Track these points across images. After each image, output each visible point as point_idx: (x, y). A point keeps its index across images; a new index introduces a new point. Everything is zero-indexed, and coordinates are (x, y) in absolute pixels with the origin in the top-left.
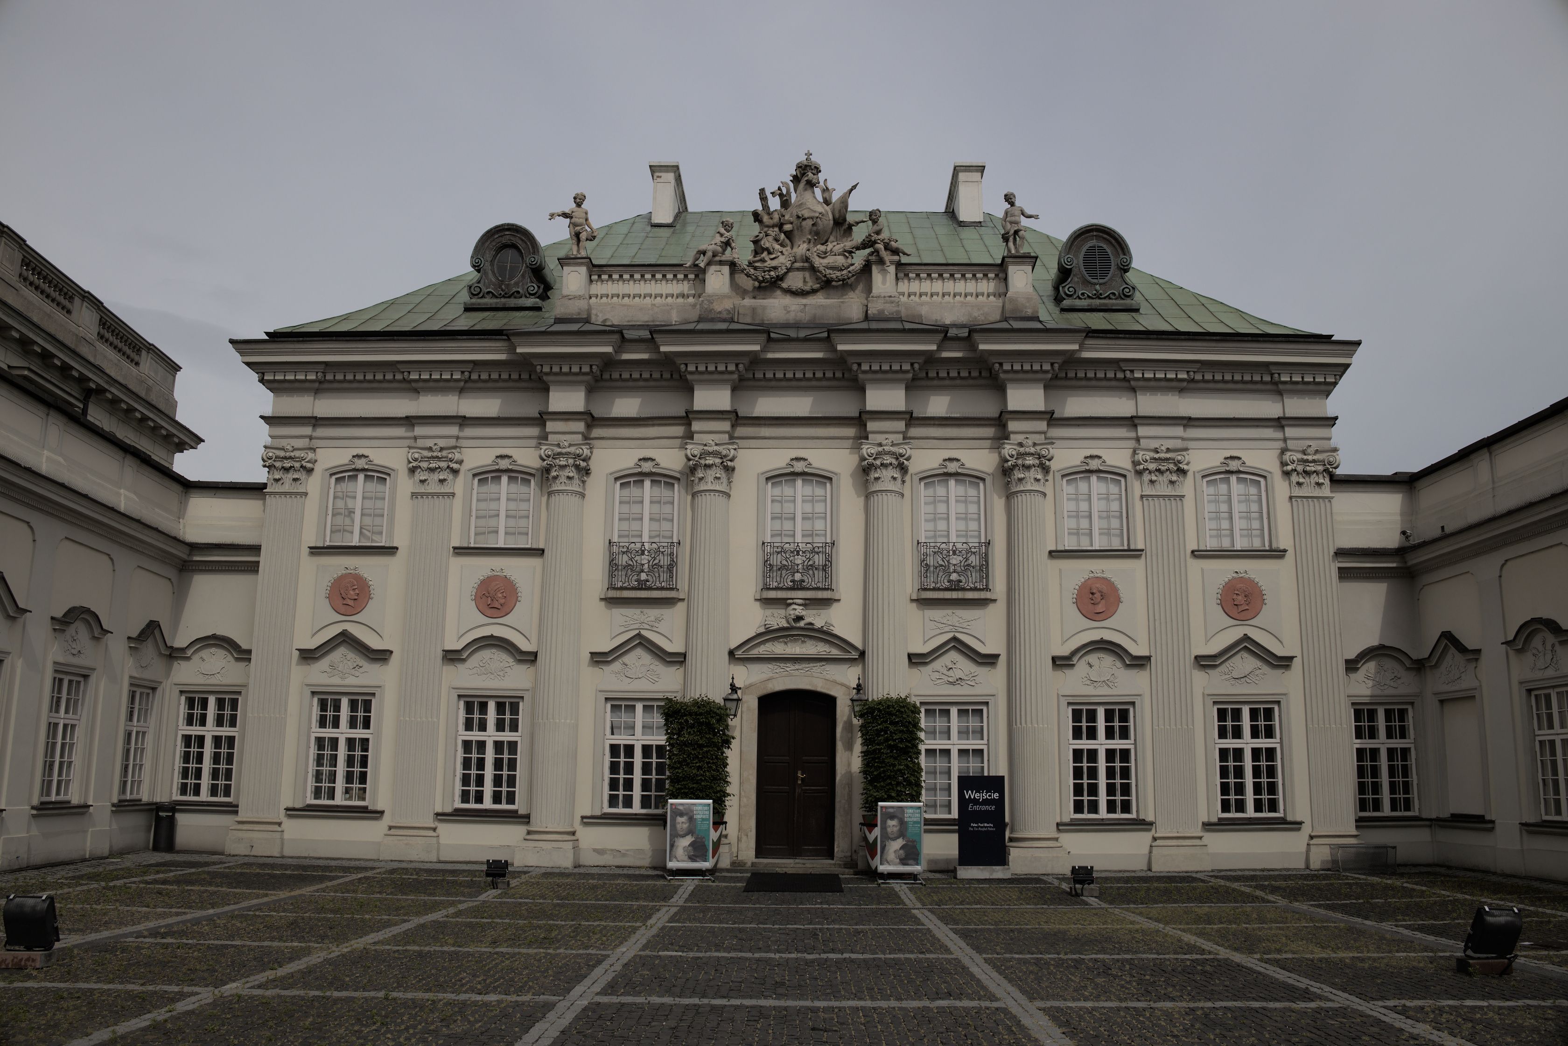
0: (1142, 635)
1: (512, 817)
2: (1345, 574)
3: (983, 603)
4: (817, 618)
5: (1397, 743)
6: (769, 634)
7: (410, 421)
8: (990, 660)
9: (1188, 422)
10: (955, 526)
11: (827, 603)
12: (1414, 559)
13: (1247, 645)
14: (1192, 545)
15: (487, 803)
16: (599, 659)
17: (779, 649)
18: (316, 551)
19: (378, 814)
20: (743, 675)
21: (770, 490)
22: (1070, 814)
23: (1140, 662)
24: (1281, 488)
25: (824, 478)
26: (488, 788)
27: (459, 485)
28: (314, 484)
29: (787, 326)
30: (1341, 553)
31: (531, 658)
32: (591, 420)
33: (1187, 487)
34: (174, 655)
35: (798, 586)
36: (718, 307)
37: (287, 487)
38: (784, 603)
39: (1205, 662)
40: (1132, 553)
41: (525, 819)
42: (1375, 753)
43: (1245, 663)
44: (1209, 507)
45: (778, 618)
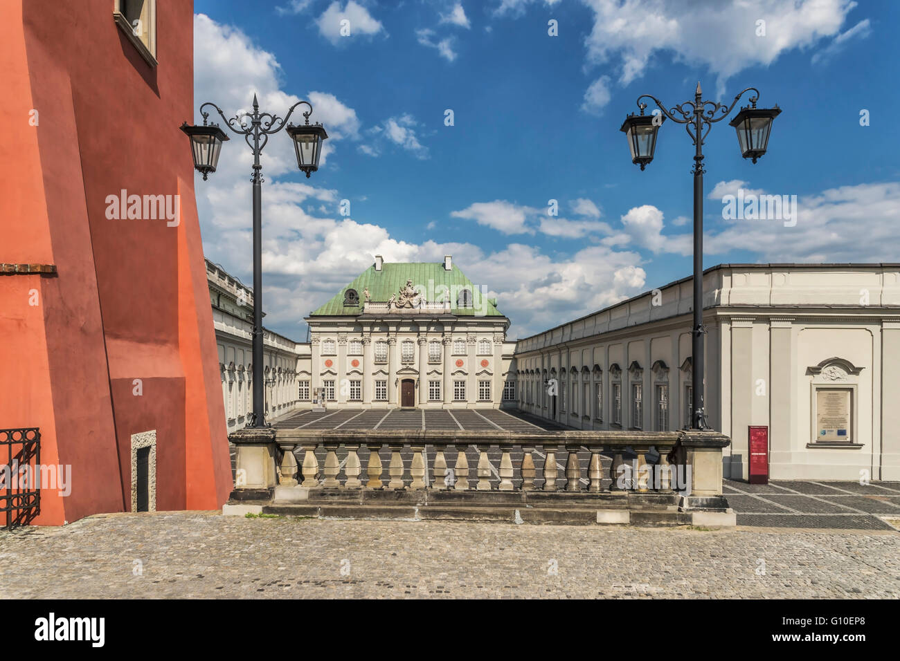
0: (467, 369)
1: (360, 401)
2: (503, 359)
3: (440, 364)
4: (411, 367)
5: (512, 388)
6: (403, 369)
7: (338, 332)
8: (441, 374)
9: (477, 332)
10: (436, 350)
11: (413, 364)
12: (517, 356)
13: (485, 371)
14: (477, 354)
15: (355, 399)
16: (374, 374)
17: (405, 372)
18: (322, 356)
19: (336, 401)
20: (398, 376)
21: (403, 344)
22: (454, 399)
23: (467, 374)
24: (493, 344)
25: (412, 342)
26: (355, 396)
27: (347, 344)
28: (320, 343)
29: (405, 314)
30: (503, 356)
31: (362, 374)
32: (371, 332)
33: (476, 343)
34: (296, 374)
35: (408, 361)
36: (393, 311)
37: (315, 344)
38: (405, 364)
39: (477, 374)
40: (466, 356)
41: (362, 401)
42: (508, 390)
43: (484, 374)
44: (480, 347)
45: (404, 367)
